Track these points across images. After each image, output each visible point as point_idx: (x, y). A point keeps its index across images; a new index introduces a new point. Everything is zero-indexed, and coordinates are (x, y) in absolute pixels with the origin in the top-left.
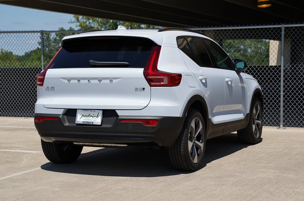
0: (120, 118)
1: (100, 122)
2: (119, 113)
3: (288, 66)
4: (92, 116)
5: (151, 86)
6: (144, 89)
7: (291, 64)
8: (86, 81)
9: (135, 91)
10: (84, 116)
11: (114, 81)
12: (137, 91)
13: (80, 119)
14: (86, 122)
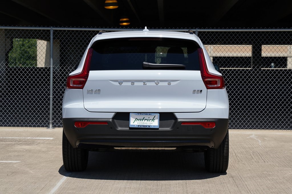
0: (179, 120)
1: (157, 125)
2: (178, 116)
3: (58, 68)
4: (147, 120)
5: (208, 88)
6: (201, 91)
7: (61, 66)
8: (141, 84)
9: (193, 94)
10: (137, 120)
11: (173, 84)
12: (195, 93)
13: (134, 122)
14: (141, 126)
